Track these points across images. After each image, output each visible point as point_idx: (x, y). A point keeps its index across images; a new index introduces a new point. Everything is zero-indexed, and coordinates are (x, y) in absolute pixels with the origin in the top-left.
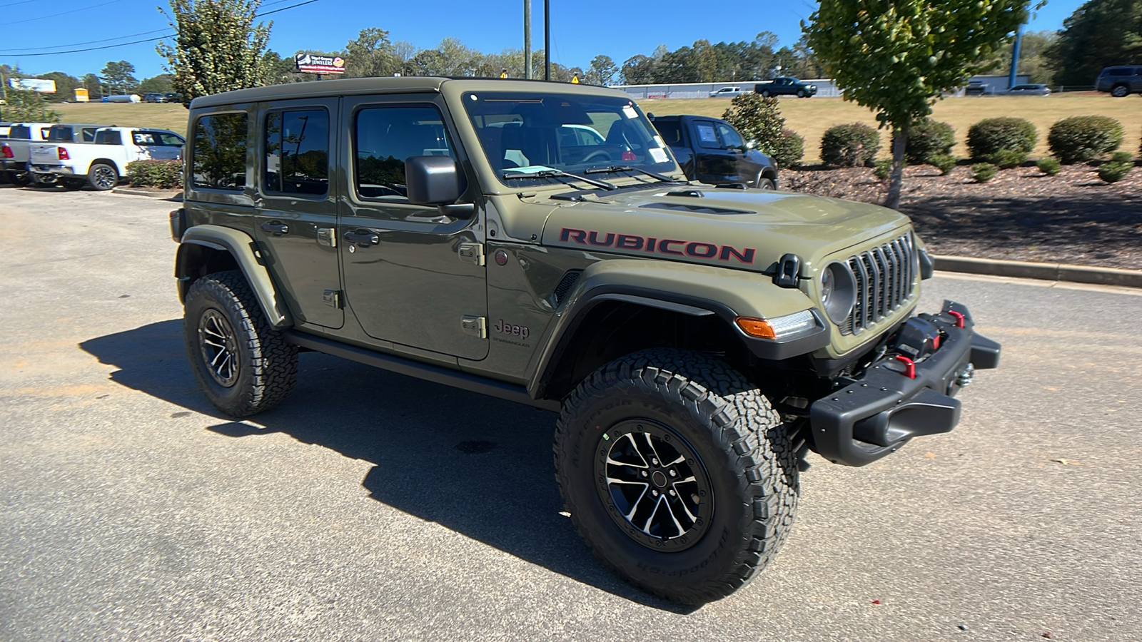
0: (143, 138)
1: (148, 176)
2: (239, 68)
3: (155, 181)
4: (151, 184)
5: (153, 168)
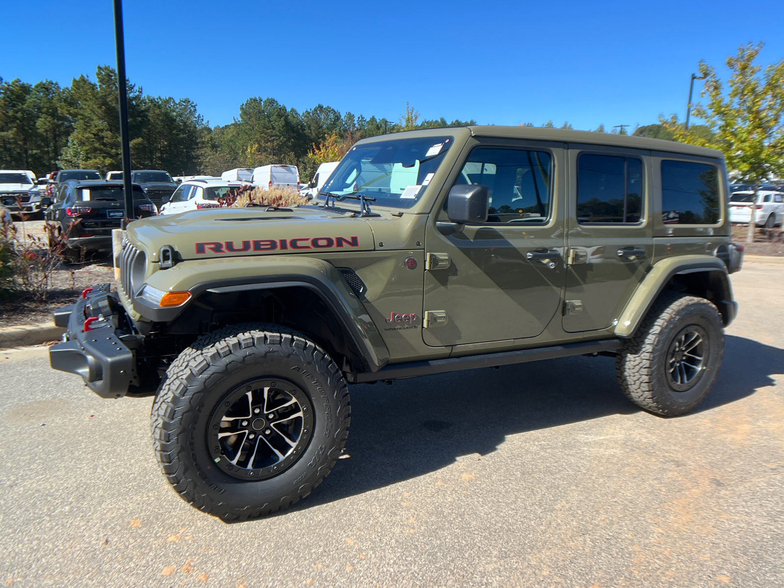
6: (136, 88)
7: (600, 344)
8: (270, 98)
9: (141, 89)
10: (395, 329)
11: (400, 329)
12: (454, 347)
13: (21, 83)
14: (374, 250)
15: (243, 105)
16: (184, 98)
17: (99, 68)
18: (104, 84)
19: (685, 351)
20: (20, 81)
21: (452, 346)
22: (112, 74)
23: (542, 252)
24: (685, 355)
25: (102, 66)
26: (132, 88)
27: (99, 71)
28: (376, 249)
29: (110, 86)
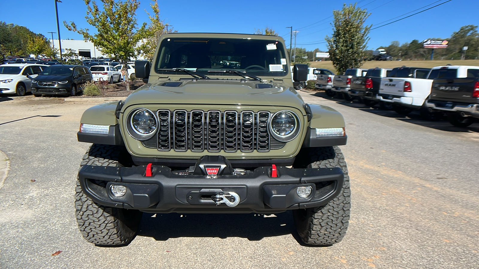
0: (317, 72)
1: (310, 85)
2: (353, 45)
3: (312, 87)
4: (311, 89)
5: (312, 83)
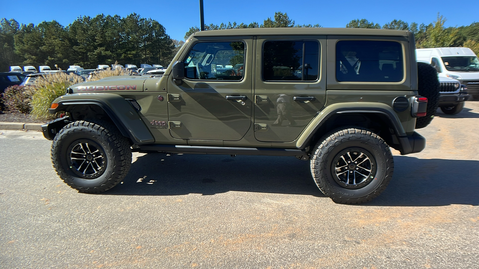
6: (292, 22)
7: (285, 150)
8: (363, 19)
9: (294, 22)
10: (156, 128)
11: (158, 128)
12: (188, 140)
13: (244, 25)
14: (143, 91)
15: (348, 24)
16: (316, 24)
17: (276, 14)
18: (277, 21)
19: (357, 164)
20: (243, 24)
21: (187, 139)
22: (281, 16)
23: (236, 96)
24: (358, 167)
25: (277, 12)
26: (290, 22)
27: (276, 15)
28: (144, 91)
29: (280, 22)
